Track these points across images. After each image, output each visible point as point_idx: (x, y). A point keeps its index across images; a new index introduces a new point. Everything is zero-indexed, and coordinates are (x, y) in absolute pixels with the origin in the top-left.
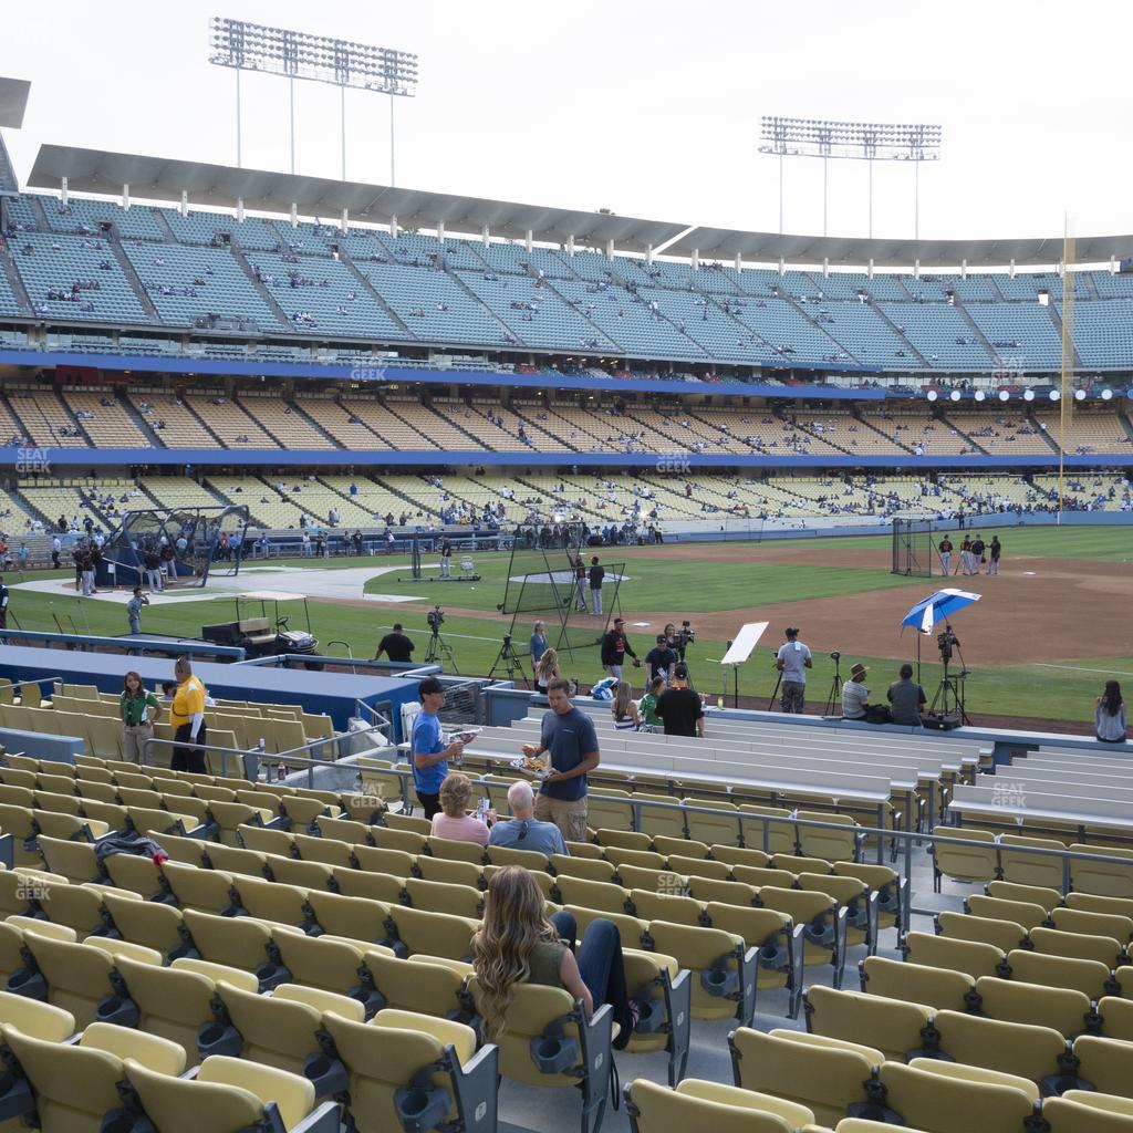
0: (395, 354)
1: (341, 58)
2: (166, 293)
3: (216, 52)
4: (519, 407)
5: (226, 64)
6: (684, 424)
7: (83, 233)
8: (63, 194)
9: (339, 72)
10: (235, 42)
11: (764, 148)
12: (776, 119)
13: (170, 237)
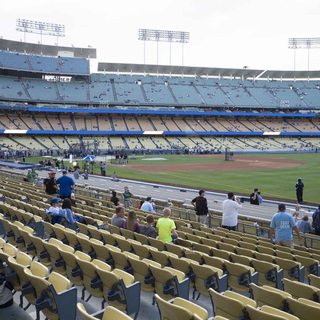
0: (174, 108)
1: (170, 35)
2: (121, 95)
3: (139, 37)
4: (208, 120)
5: (142, 40)
6: (254, 124)
7: (106, 82)
8: (104, 73)
9: (170, 38)
10: (144, 35)
11: (290, 47)
12: (293, 39)
13: (126, 81)
